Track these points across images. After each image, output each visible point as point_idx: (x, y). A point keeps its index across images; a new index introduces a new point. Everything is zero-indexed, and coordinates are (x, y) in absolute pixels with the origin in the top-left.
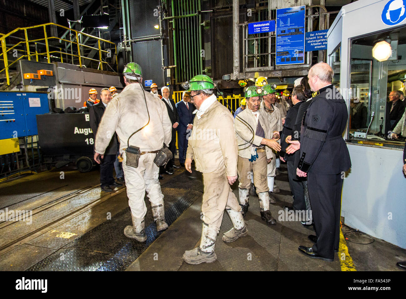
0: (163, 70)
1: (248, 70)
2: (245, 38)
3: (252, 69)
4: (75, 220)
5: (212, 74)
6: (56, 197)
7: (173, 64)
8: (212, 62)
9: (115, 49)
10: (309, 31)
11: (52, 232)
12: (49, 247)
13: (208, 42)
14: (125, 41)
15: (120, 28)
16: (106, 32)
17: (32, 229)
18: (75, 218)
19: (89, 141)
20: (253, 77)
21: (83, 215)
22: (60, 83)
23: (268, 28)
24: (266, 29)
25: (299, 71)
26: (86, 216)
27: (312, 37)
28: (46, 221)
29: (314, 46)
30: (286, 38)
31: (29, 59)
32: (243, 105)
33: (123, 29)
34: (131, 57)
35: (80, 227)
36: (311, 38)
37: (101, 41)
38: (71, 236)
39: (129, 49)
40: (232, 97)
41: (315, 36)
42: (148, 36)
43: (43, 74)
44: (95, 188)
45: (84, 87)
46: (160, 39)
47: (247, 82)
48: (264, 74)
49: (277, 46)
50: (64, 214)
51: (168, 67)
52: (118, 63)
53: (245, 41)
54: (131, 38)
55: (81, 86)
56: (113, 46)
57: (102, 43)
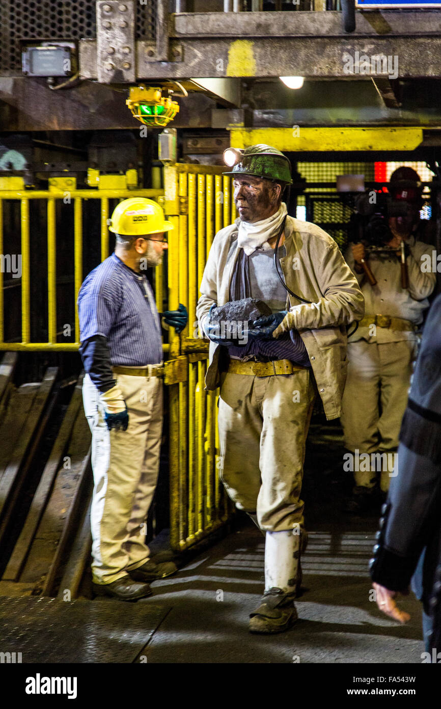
1: (185, 23)
3: (214, 22)
40: (83, 184)
47: (181, 101)
48: (283, 55)
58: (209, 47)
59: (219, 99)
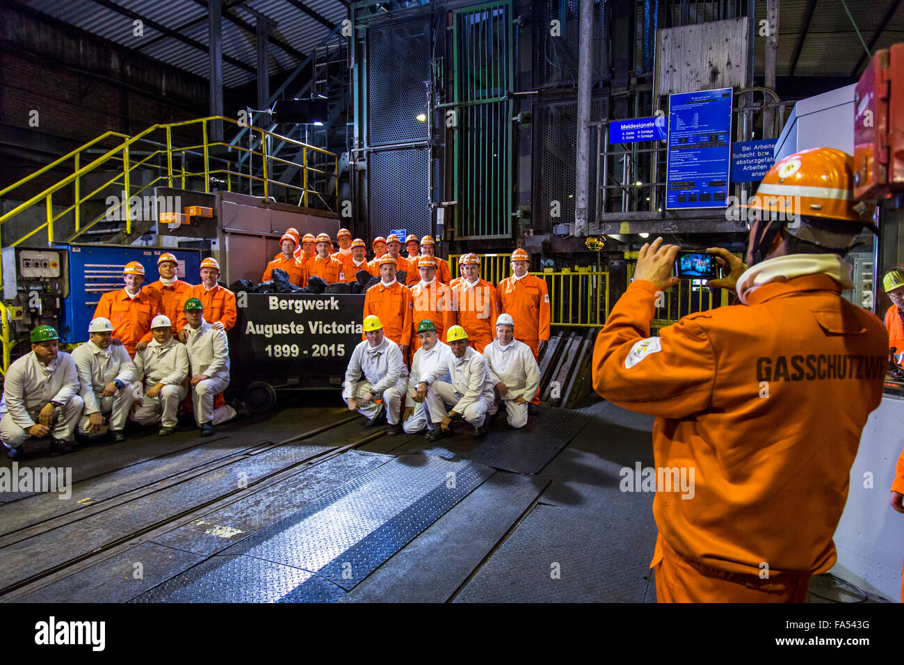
0: (430, 209)
1: (605, 216)
2: (602, 151)
3: (615, 215)
4: (241, 505)
5: (531, 220)
6: (204, 460)
7: (451, 199)
8: (532, 196)
9: (335, 165)
10: (739, 140)
11: (198, 524)
12: (193, 550)
13: (525, 155)
14: (356, 150)
15: (348, 124)
16: (319, 132)
17: (160, 515)
18: (241, 501)
19: (273, 350)
20: (617, 232)
21: (256, 496)
22: (224, 231)
23: (652, 131)
24: (646, 134)
25: (717, 222)
26: (262, 500)
27: (746, 152)
28: (187, 502)
29: (751, 172)
30: (690, 155)
31: (171, 185)
33: (353, 126)
34: (366, 181)
35: (251, 519)
36: (744, 156)
37: (308, 149)
38: (233, 534)
39: (363, 165)
40: (573, 270)
41: (752, 151)
42: (403, 141)
43: (195, 214)
44: (280, 445)
45: (269, 241)
46: (427, 146)
47: (604, 242)
48: (640, 226)
49: (670, 169)
50: (220, 491)
51: (440, 204)
52: (338, 193)
53: (602, 157)
54: (368, 145)
55: (264, 237)
56: (331, 159)
57: (310, 152)
58: (613, 224)
59: (619, 242)
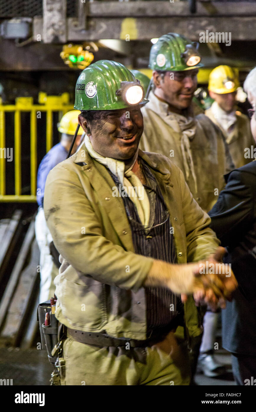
1: (95, 8)
3: (113, 7)
20: (116, 36)
32: (68, 135)
40: (36, 102)
47: (94, 53)
48: (154, 27)
58: (110, 22)
